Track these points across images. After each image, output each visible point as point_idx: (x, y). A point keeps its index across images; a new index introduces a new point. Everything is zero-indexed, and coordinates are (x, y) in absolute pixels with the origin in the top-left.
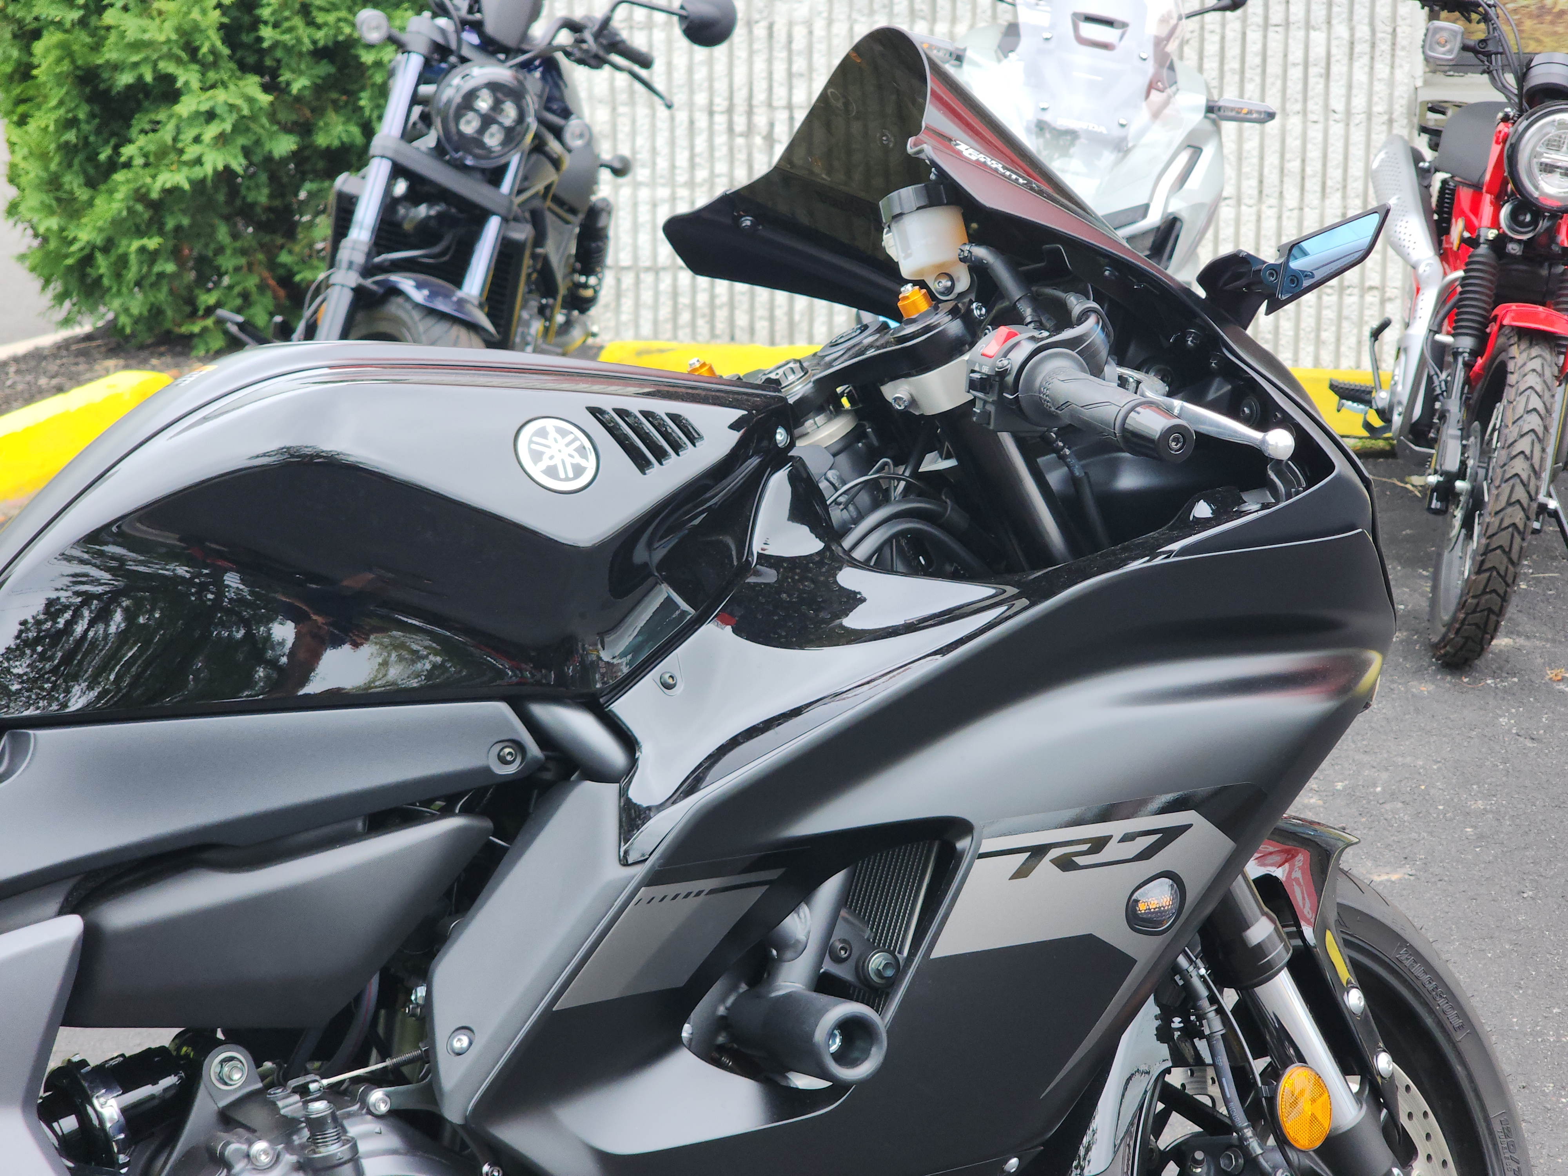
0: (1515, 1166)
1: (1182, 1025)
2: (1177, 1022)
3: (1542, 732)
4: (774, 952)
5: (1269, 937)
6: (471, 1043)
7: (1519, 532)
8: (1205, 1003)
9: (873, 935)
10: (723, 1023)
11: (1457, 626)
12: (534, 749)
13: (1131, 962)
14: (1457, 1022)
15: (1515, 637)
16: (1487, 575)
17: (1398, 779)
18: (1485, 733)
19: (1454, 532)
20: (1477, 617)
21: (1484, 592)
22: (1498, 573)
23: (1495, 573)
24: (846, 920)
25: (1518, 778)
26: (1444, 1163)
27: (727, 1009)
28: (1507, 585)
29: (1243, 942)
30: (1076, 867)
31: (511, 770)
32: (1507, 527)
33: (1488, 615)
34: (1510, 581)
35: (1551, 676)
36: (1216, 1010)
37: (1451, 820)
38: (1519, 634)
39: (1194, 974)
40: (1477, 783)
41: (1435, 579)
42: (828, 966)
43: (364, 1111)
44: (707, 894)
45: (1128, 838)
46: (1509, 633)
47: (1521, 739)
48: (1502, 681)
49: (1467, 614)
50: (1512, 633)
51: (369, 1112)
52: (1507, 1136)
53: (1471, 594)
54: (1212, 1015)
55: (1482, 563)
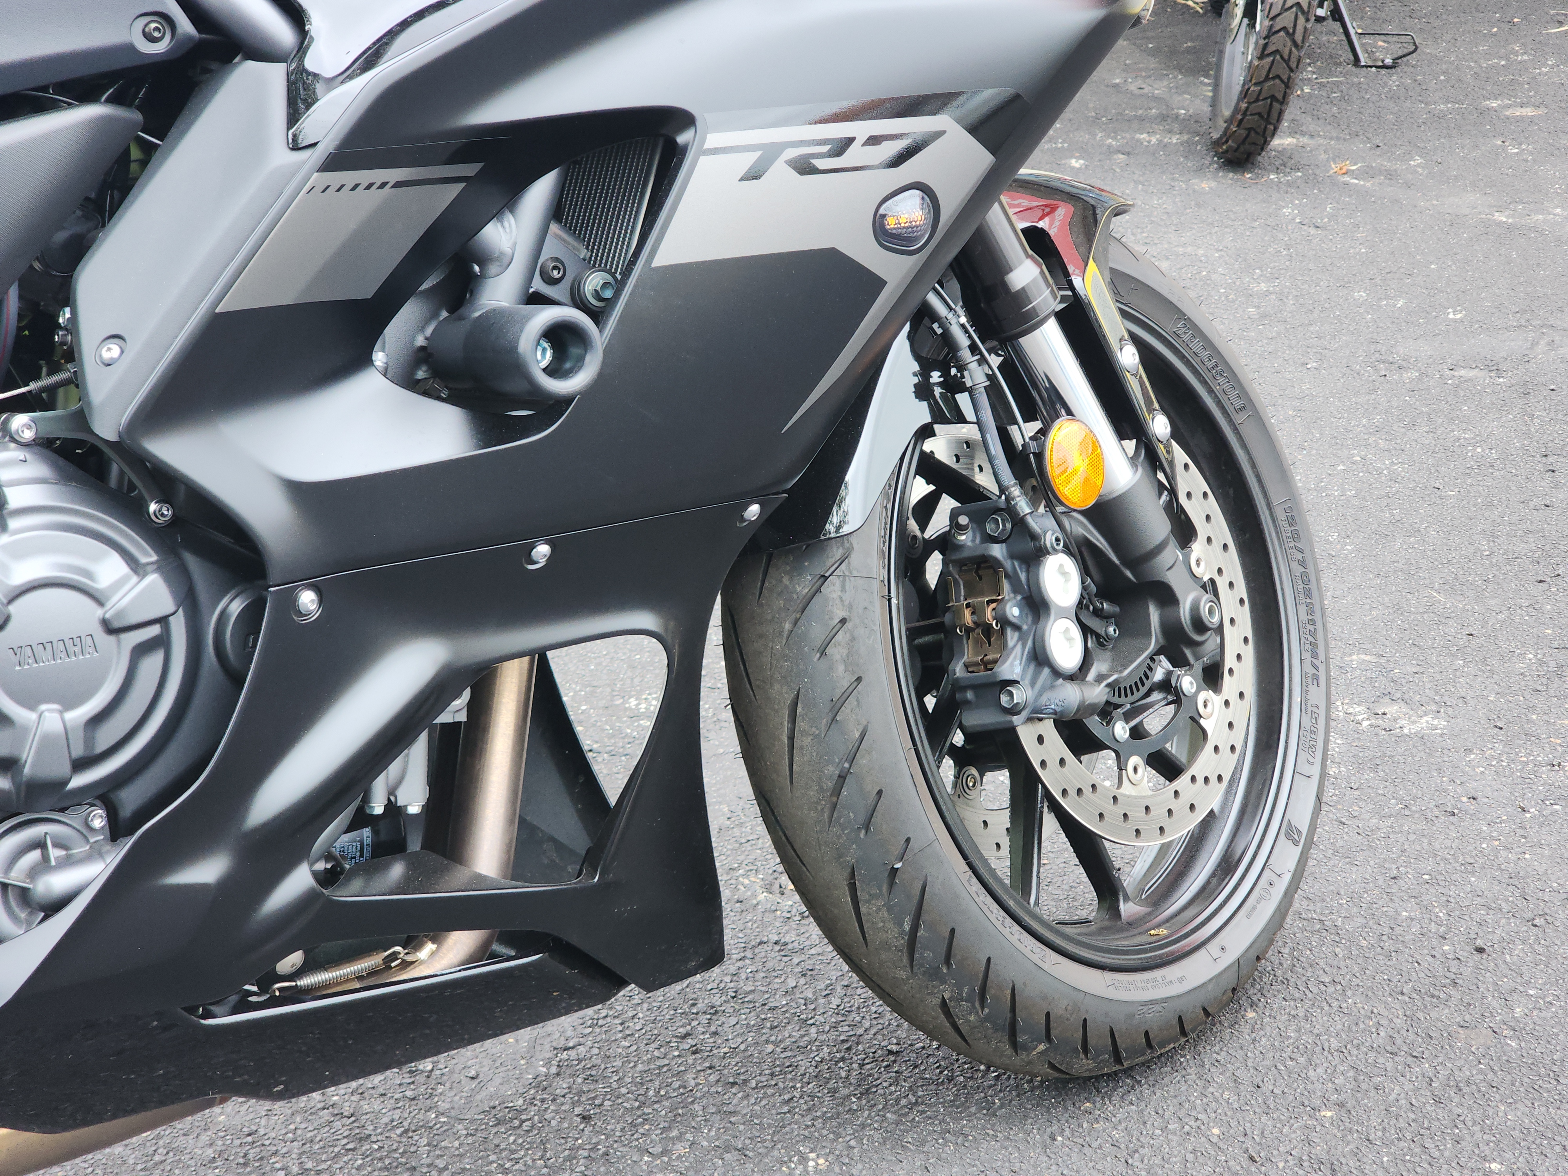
0: (1299, 556)
1: (942, 379)
2: (936, 377)
3: (1326, 220)
4: (477, 268)
5: (1034, 280)
6: (122, 352)
7: (1303, 12)
8: (966, 354)
9: (589, 254)
10: (423, 356)
11: (1240, 117)
12: (185, 25)
13: (882, 283)
14: (1238, 403)
15: (1298, 136)
16: (1269, 60)
17: (1179, 266)
18: (1269, 223)
19: (1237, 21)
20: (1260, 106)
21: (1267, 78)
22: (1282, 57)
23: (1278, 57)
24: (557, 236)
25: (1301, 262)
26: (1225, 546)
27: (427, 339)
28: (1291, 70)
29: (1005, 286)
30: (814, 171)
31: (160, 48)
32: (1291, 7)
33: (1271, 104)
34: (1294, 66)
35: (1335, 170)
36: (978, 360)
37: (1233, 301)
38: (1303, 134)
39: (953, 321)
40: (1260, 268)
41: (1216, 86)
42: (538, 285)
43: (7, 439)
44: (392, 187)
45: (874, 140)
46: (1293, 133)
47: (1305, 228)
48: (1285, 176)
49: (1249, 103)
50: (1296, 133)
51: (13, 440)
52: (1291, 525)
53: (1253, 81)
54: (974, 366)
55: (1266, 46)
